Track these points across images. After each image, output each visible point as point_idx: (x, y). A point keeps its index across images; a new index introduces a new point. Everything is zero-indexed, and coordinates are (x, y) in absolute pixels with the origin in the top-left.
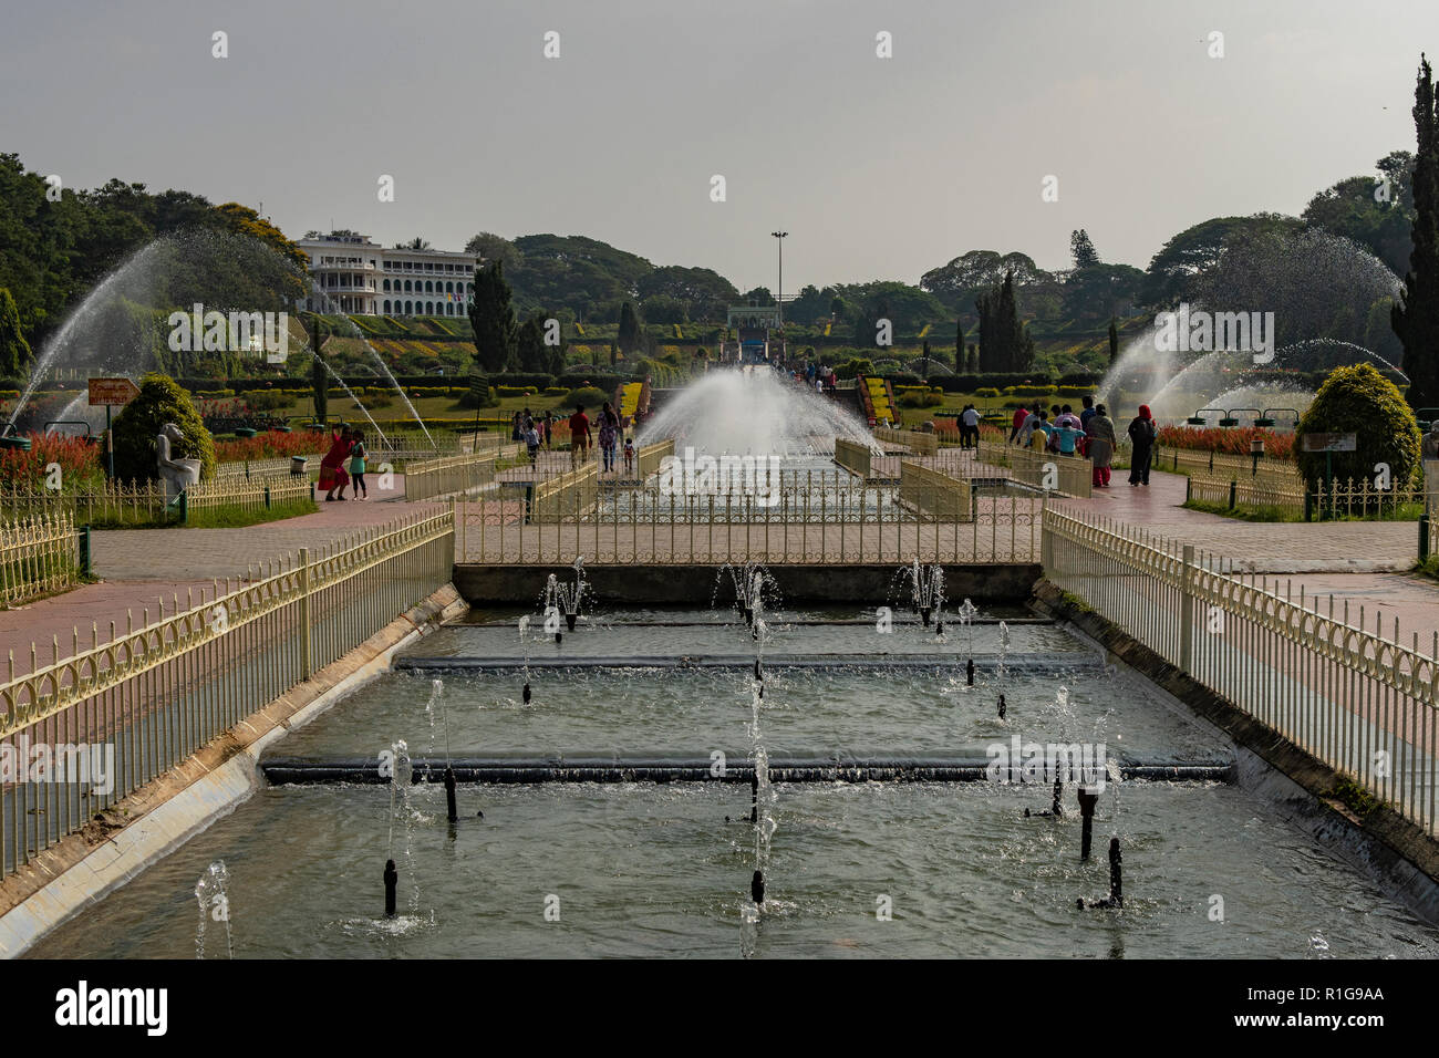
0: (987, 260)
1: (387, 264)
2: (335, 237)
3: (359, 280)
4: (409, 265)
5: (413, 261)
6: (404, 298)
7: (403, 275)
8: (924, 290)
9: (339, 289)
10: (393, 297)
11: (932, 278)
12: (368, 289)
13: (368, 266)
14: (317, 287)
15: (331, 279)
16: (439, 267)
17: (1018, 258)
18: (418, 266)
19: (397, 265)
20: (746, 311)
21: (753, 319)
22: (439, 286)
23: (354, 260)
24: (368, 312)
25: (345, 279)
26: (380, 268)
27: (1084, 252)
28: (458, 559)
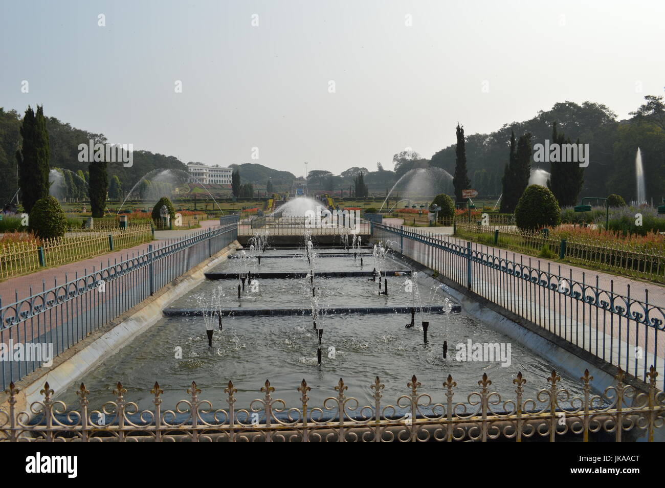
0: (356, 169)
1: (209, 171)
2: (197, 163)
3: (203, 174)
4: (215, 171)
5: (216, 170)
6: (213, 179)
7: (213, 173)
8: (341, 176)
9: (198, 177)
10: (211, 179)
11: (343, 174)
12: (205, 177)
13: (205, 171)
14: (192, 176)
15: (196, 174)
16: (222, 171)
17: (364, 169)
18: (217, 171)
19: (212, 171)
20: (298, 182)
21: (300, 184)
22: (220, 176)
23: (201, 170)
24: (205, 182)
25: (199, 174)
26: (208, 171)
27: (380, 168)
28: (238, 235)
